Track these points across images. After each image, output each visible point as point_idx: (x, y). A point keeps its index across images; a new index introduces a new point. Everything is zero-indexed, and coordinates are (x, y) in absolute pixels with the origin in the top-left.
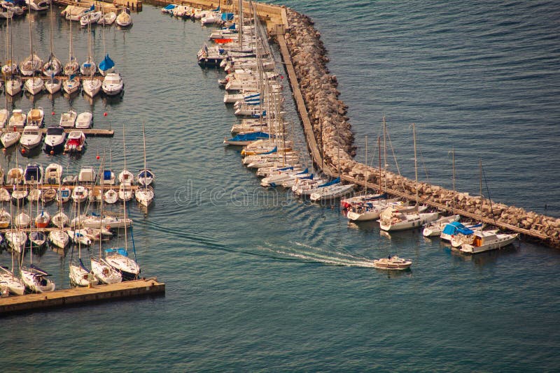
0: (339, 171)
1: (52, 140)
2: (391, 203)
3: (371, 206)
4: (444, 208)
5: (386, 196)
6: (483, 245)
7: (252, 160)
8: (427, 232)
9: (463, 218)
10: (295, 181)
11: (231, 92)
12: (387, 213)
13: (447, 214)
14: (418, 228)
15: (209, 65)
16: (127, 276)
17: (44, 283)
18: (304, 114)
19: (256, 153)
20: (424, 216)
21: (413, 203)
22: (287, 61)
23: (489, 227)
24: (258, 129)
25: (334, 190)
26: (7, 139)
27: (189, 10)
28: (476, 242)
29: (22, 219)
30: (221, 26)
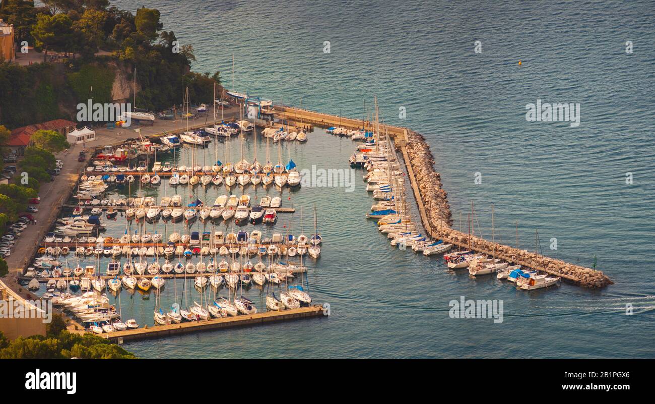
0: (442, 236)
1: (255, 215)
2: (476, 256)
3: (463, 259)
4: (511, 260)
5: (473, 252)
6: (537, 285)
7: (385, 228)
8: (500, 276)
9: (523, 267)
10: (413, 242)
11: (371, 184)
12: (473, 262)
13: (513, 264)
15: (358, 166)
16: (303, 304)
17: (250, 308)
18: (419, 198)
19: (387, 223)
20: (498, 266)
21: (490, 257)
22: (408, 164)
23: (541, 273)
24: (388, 208)
25: (439, 248)
26: (226, 214)
27: (344, 131)
28: (531, 283)
29: (235, 266)
30: (364, 141)
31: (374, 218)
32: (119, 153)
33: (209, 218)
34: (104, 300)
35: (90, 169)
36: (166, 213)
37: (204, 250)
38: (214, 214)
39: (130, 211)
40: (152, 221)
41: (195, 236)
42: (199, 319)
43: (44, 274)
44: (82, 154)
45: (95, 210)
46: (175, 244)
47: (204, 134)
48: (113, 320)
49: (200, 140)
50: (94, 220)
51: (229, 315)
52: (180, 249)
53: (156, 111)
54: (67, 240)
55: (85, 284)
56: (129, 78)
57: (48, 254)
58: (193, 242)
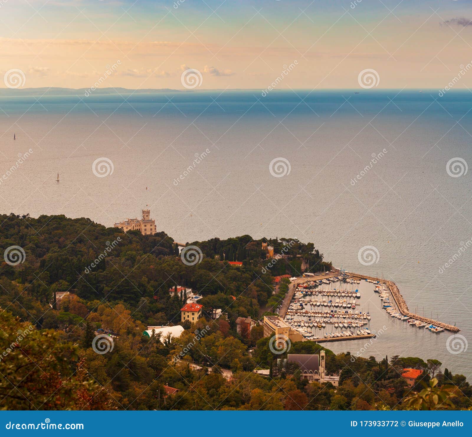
0: (406, 314)
1: (349, 306)
2: (418, 321)
3: (414, 322)
4: (429, 322)
5: (417, 320)
6: (438, 330)
7: (389, 311)
8: (426, 327)
9: (433, 325)
10: (397, 315)
11: (381, 297)
12: (417, 322)
13: (429, 324)
14: (424, 326)
15: (376, 292)
16: (369, 334)
17: (353, 334)
18: (397, 303)
20: (425, 324)
21: (422, 321)
22: (392, 292)
23: (438, 327)
24: (389, 305)
25: (406, 318)
26: (340, 305)
27: (370, 281)
28: (436, 329)
29: (346, 321)
30: (377, 284)
31: (385, 307)
32: (305, 285)
33: (335, 306)
34: (309, 329)
35: (297, 290)
36: (322, 304)
37: (336, 316)
39: (311, 303)
40: (319, 306)
42: (337, 337)
43: (290, 321)
44: (294, 285)
45: (301, 302)
46: (327, 313)
47: (329, 280)
48: (313, 336)
49: (328, 282)
50: (301, 305)
51: (347, 336)
52: (328, 315)
53: (314, 273)
54: (294, 311)
55: (302, 324)
56: (306, 263)
57: (289, 315)
58: (331, 313)
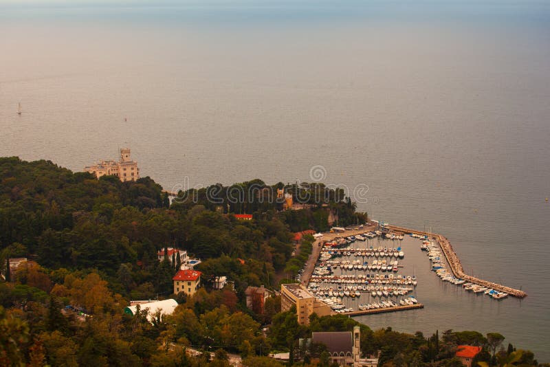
0: (461, 277)
1: (390, 268)
3: (471, 286)
4: (489, 287)
5: (474, 284)
6: (500, 296)
7: (439, 274)
8: (485, 293)
9: (494, 290)
10: (450, 278)
11: (431, 256)
12: (474, 287)
14: (483, 292)
15: (424, 249)
16: (414, 303)
17: (394, 305)
18: (450, 263)
19: (440, 272)
20: (484, 289)
21: (481, 286)
22: (443, 249)
23: (501, 292)
24: (439, 266)
25: (461, 282)
26: (378, 267)
27: (416, 235)
28: (498, 295)
29: (386, 288)
30: (425, 240)
31: (434, 269)
32: (334, 243)
33: (372, 269)
34: (339, 300)
35: (323, 249)
36: (356, 267)
37: (373, 281)
38: (374, 267)
39: (342, 266)
40: (351, 269)
41: (368, 276)
42: (376, 308)
43: (314, 289)
44: (319, 243)
45: (328, 265)
46: (362, 279)
47: (364, 236)
48: (344, 308)
49: (363, 238)
50: (329, 269)
51: (387, 307)
52: (363, 281)
53: (345, 227)
54: (320, 277)
55: (331, 294)
56: (335, 214)
57: (314, 282)
58: (367, 278)
